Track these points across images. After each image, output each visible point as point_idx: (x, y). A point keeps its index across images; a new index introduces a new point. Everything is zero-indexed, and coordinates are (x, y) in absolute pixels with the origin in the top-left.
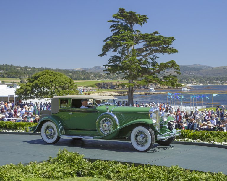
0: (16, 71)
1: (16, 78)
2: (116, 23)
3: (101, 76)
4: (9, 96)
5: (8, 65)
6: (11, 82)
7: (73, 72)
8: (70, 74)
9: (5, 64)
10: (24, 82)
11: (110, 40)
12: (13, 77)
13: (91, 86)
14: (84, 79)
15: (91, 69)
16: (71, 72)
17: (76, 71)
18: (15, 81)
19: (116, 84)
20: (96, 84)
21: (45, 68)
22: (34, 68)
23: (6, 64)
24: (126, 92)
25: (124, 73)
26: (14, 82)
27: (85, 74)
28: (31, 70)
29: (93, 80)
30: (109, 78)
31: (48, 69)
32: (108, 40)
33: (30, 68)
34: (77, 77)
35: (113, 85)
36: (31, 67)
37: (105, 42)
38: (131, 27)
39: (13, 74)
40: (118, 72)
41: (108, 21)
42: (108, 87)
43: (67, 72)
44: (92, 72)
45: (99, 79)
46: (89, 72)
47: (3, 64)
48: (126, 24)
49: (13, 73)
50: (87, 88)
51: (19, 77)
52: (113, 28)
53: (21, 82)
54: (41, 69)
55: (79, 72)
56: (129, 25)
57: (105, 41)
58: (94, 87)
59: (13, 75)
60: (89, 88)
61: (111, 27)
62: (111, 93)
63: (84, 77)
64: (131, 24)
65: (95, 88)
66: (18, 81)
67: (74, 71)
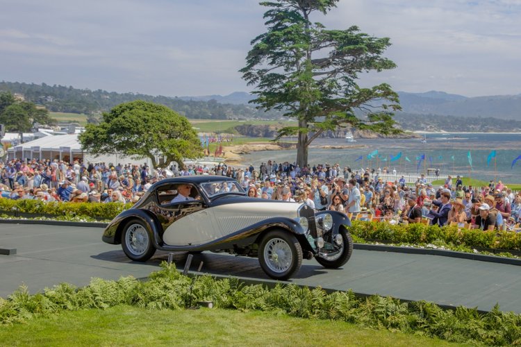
0: (80, 99)
1: (79, 113)
2: (276, 7)
3: (246, 112)
4: (61, 148)
5: (65, 88)
6: (70, 122)
7: (192, 103)
8: (186, 107)
9: (57, 86)
10: (94, 122)
11: (262, 40)
12: (74, 112)
13: (226, 132)
14: (212, 118)
15: (226, 98)
16: (187, 103)
17: (196, 100)
18: (77, 119)
19: (277, 129)
20: (236, 128)
21: (135, 94)
22: (115, 94)
23: (60, 86)
24: (294, 144)
25: (289, 107)
26: (75, 122)
27: (214, 107)
28: (108, 97)
29: (230, 119)
30: (261, 116)
31: (142, 96)
32: (259, 42)
33: (106, 93)
34: (200, 113)
35: (270, 130)
36: (109, 92)
37: (253, 45)
38: (306, 16)
39: (73, 105)
40: (278, 105)
41: (261, 4)
42: (261, 135)
43: (178, 103)
44: (229, 104)
45: (242, 117)
46: (222, 103)
47: (55, 85)
48: (294, 9)
49: (74, 103)
50: (219, 135)
51: (85, 111)
52: (269, 18)
53: (89, 121)
54: (128, 96)
55: (204, 102)
56: (301, 12)
57: (252, 42)
58: (232, 133)
59: (74, 107)
60: (222, 135)
61: (266, 15)
62: (264, 146)
63: (213, 114)
64: (305, 11)
65: (233, 135)
66: (83, 118)
67: (194, 102)
